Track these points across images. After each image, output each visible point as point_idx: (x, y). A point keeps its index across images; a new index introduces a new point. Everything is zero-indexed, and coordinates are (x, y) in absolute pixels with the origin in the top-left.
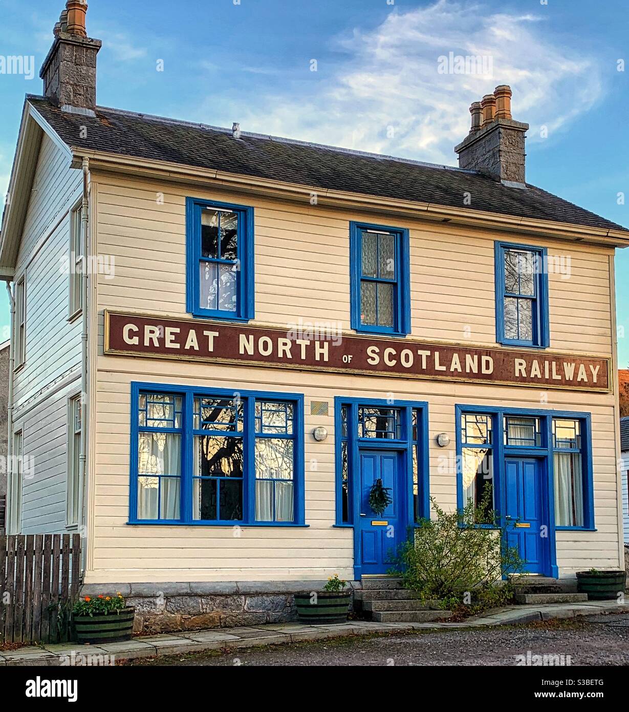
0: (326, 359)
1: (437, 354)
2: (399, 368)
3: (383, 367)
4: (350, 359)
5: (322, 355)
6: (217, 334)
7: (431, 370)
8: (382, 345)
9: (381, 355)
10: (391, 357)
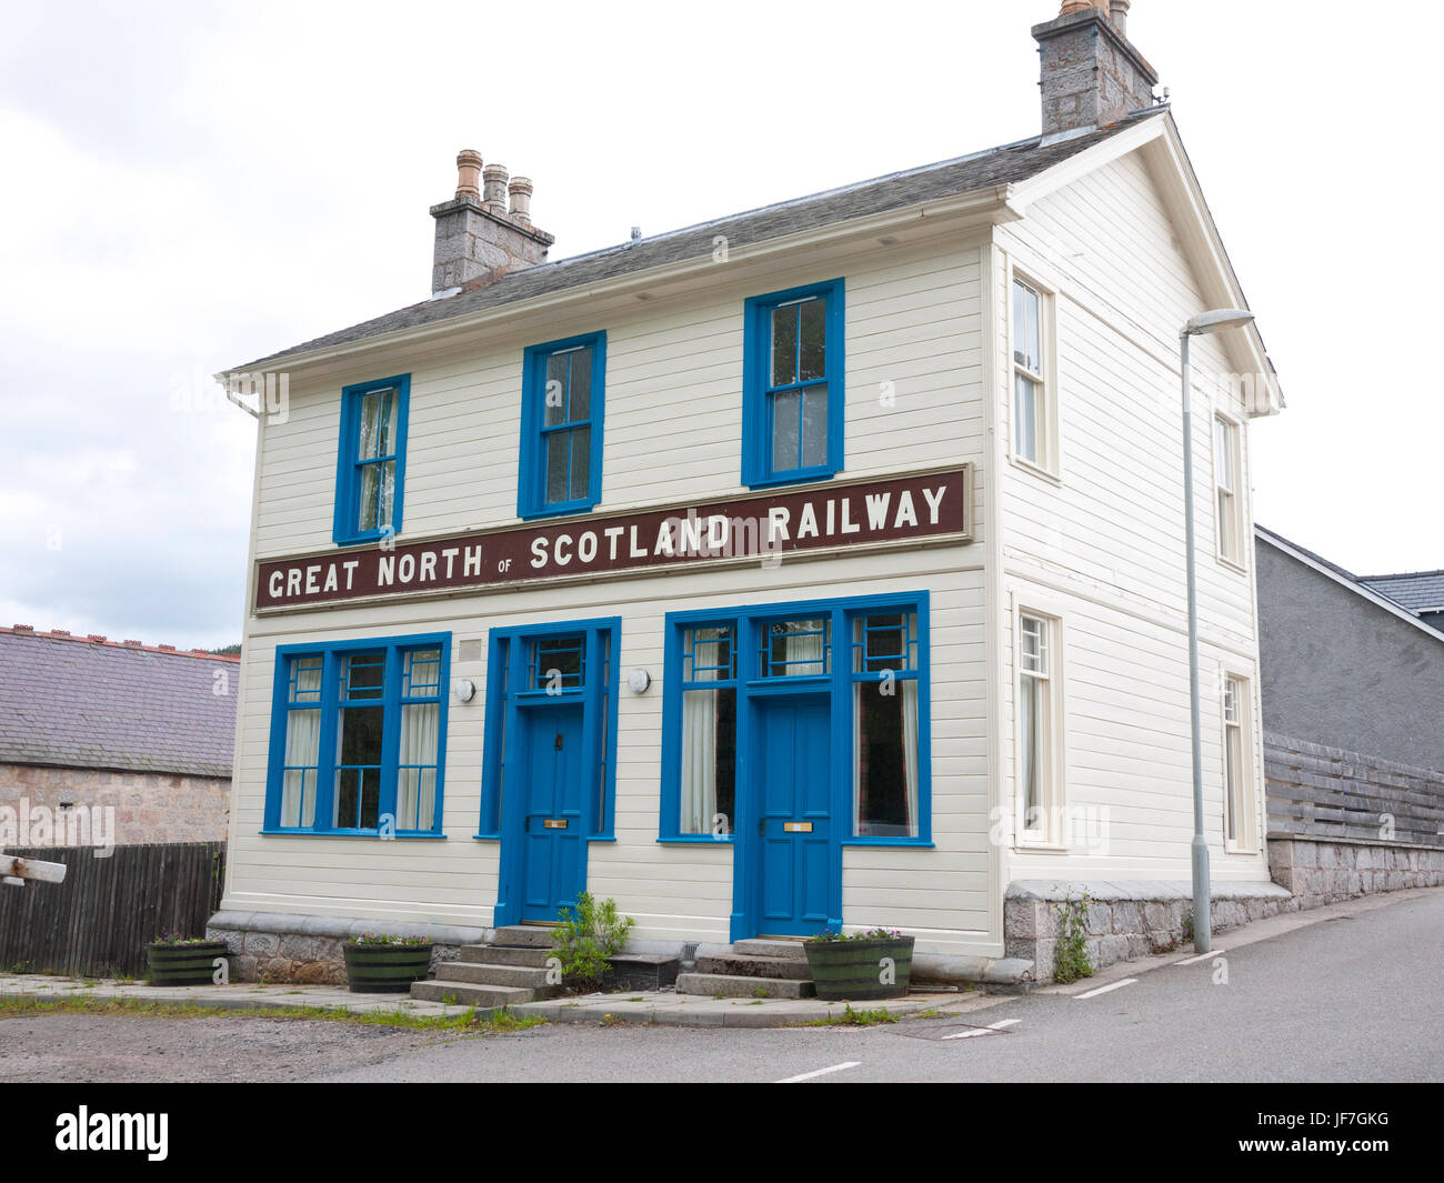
0: (477, 572)
1: (634, 529)
2: (576, 566)
3: (552, 568)
4: (508, 565)
5: (472, 567)
6: (356, 564)
7: (624, 560)
8: (552, 534)
9: (550, 550)
10: (565, 549)
